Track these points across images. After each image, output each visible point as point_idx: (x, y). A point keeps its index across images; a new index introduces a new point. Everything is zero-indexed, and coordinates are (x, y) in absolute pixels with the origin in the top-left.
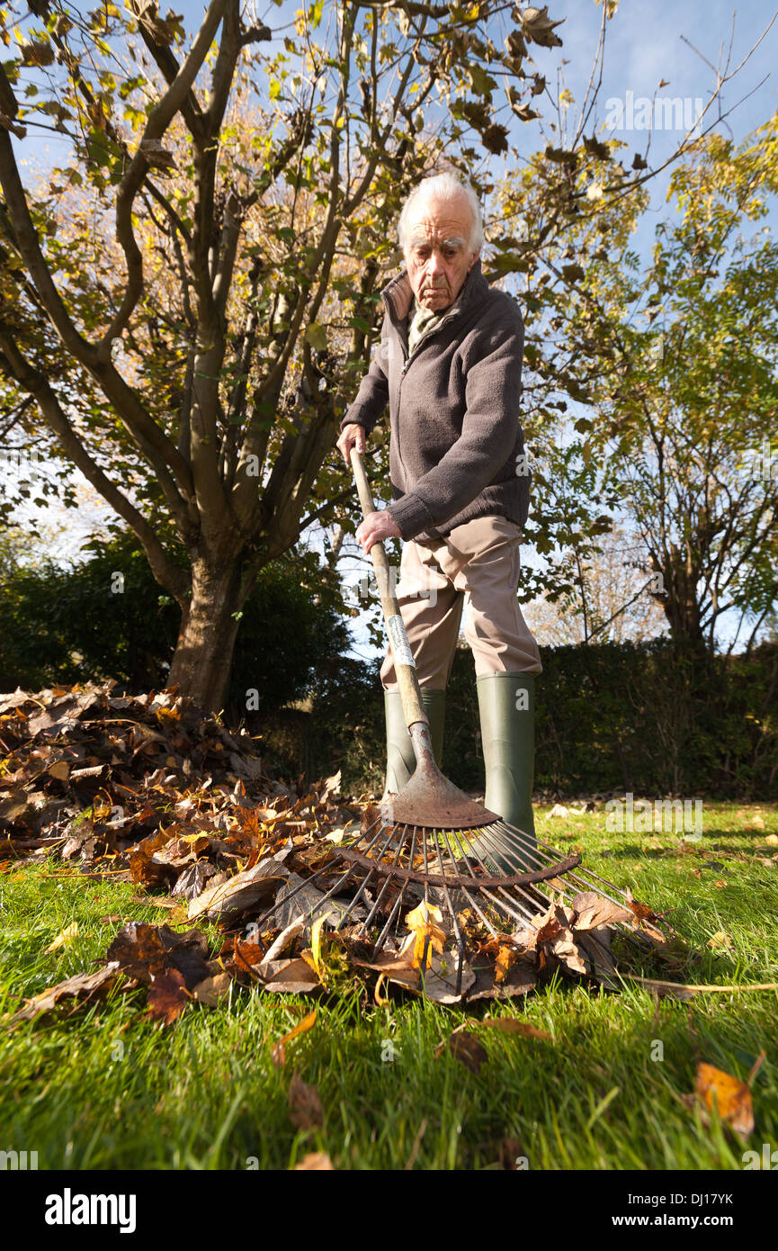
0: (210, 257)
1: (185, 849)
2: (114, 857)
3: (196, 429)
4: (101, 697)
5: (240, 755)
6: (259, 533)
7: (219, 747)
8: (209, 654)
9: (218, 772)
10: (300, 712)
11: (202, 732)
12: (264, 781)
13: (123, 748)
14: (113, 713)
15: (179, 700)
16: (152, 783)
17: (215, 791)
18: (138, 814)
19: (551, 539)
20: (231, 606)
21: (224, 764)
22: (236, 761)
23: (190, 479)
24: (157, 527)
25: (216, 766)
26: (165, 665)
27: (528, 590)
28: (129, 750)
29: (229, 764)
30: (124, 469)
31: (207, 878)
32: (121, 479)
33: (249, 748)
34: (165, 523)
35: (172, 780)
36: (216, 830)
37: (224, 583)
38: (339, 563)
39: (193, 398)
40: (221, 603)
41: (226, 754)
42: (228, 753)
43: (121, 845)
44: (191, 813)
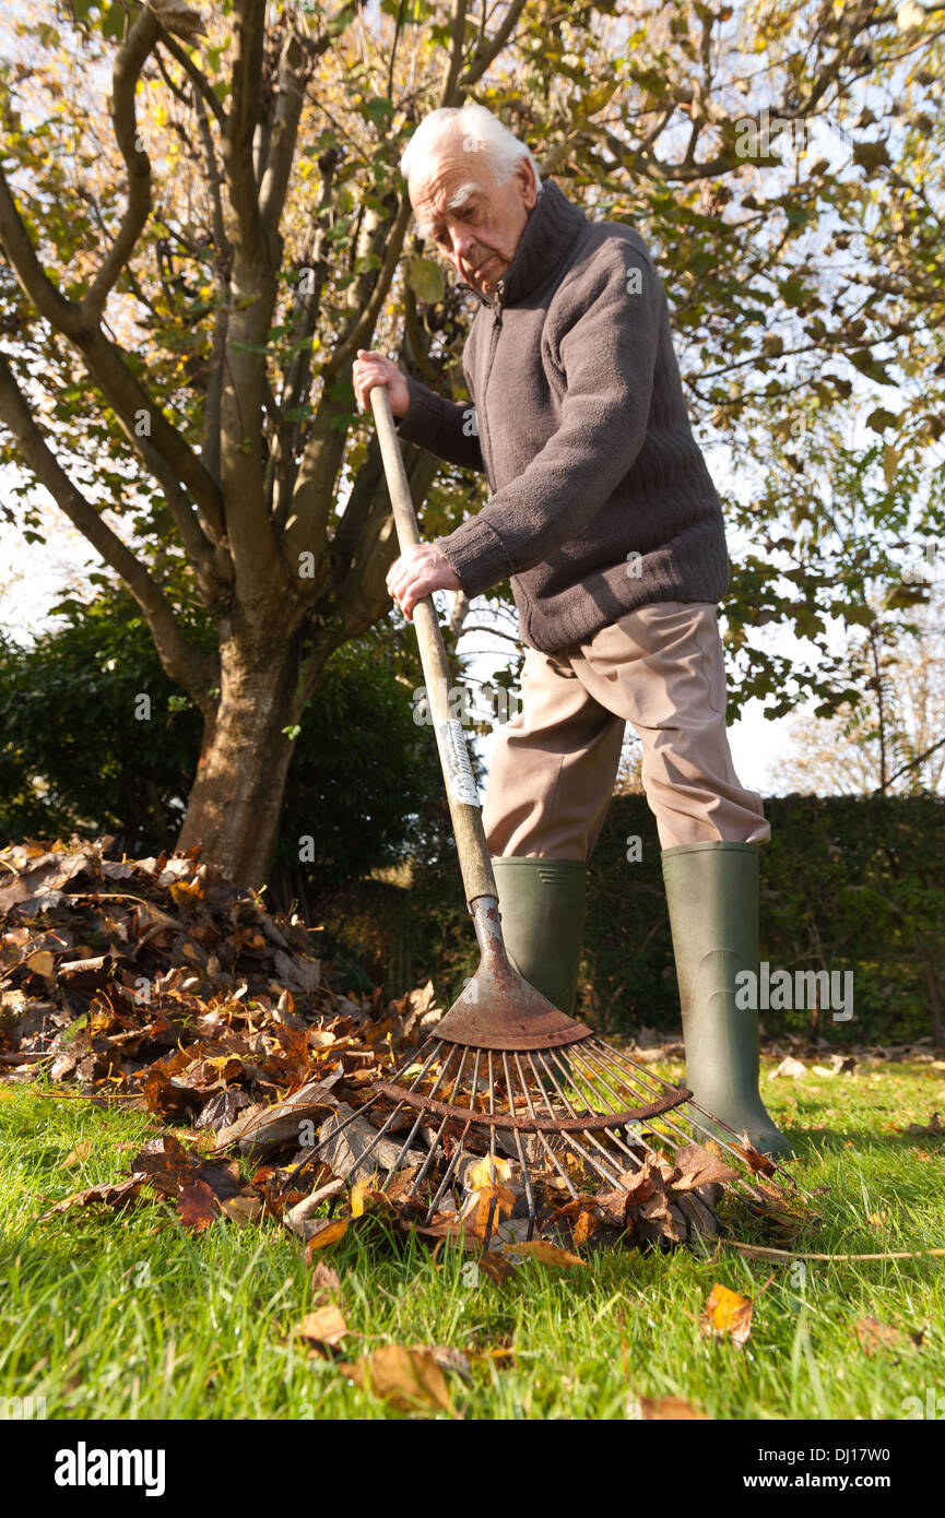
0: (256, 141)
1: (211, 1074)
2: (120, 1080)
3: (230, 429)
4: (92, 860)
5: (290, 955)
6: (327, 594)
7: (259, 940)
8: (246, 792)
9: (256, 977)
10: (392, 889)
11: (233, 917)
12: (325, 996)
13: (123, 935)
14: (109, 884)
15: (202, 869)
16: (166, 987)
17: (253, 1004)
18: (149, 1027)
19: (819, 613)
20: (281, 717)
21: (265, 966)
22: (283, 963)
23: (218, 507)
24: (166, 581)
25: (256, 969)
26: (176, 802)
27: (784, 696)
28: (133, 938)
29: (273, 966)
30: (115, 483)
31: (241, 1109)
32: (110, 499)
33: (303, 944)
34: (178, 572)
35: (193, 986)
36: (252, 1053)
37: (270, 678)
38: (461, 640)
39: (226, 379)
40: (266, 709)
41: (268, 952)
42: (272, 950)
43: (127, 1066)
44: (219, 1031)
